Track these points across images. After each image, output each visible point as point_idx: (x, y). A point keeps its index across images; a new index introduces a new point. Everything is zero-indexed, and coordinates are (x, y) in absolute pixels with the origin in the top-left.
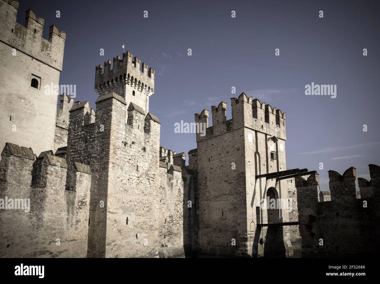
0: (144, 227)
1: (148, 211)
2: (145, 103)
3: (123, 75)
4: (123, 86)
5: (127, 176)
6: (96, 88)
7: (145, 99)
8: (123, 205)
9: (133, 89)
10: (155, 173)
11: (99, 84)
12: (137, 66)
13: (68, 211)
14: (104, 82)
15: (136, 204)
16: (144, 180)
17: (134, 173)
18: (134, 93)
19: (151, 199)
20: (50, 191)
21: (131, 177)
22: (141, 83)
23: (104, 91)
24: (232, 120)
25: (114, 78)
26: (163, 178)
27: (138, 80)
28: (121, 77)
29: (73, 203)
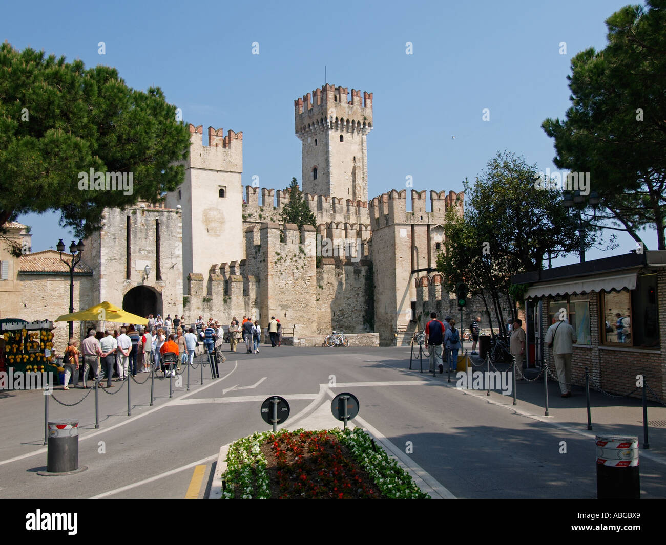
0: (301, 319)
1: (305, 307)
2: (360, 147)
3: (324, 117)
4: (326, 132)
5: (284, 282)
6: (297, 132)
7: (361, 140)
8: (281, 303)
9: (339, 133)
10: (311, 275)
11: (299, 127)
12: (342, 100)
13: (245, 309)
14: (305, 125)
15: (293, 302)
16: (300, 282)
17: (291, 278)
18: (341, 138)
19: (307, 297)
20: (234, 297)
21: (288, 282)
22: (351, 121)
23: (306, 137)
24: (388, 215)
25: (315, 122)
26: (330, 274)
27: (345, 119)
28: (322, 119)
29: (249, 304)
